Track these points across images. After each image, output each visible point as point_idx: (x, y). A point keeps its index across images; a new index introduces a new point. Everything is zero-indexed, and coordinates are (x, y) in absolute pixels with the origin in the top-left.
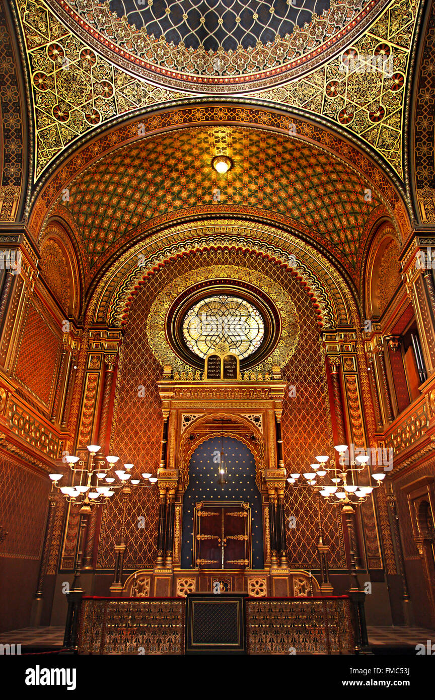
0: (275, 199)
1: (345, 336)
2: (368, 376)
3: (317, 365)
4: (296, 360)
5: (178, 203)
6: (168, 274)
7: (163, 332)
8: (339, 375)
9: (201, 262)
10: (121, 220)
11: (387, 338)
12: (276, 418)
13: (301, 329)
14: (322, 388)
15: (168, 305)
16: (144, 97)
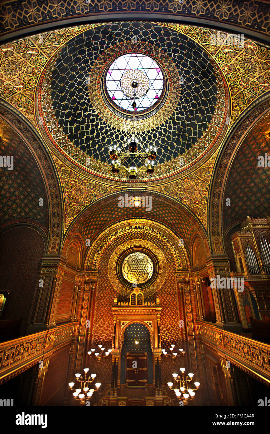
0: (158, 213)
1: (185, 274)
2: (194, 293)
3: (174, 286)
4: (166, 284)
5: (120, 214)
8: (182, 292)
9: (129, 238)
10: (98, 224)
11: (201, 279)
12: (158, 323)
13: (168, 270)
14: (176, 298)
15: (116, 258)
16: (107, 191)
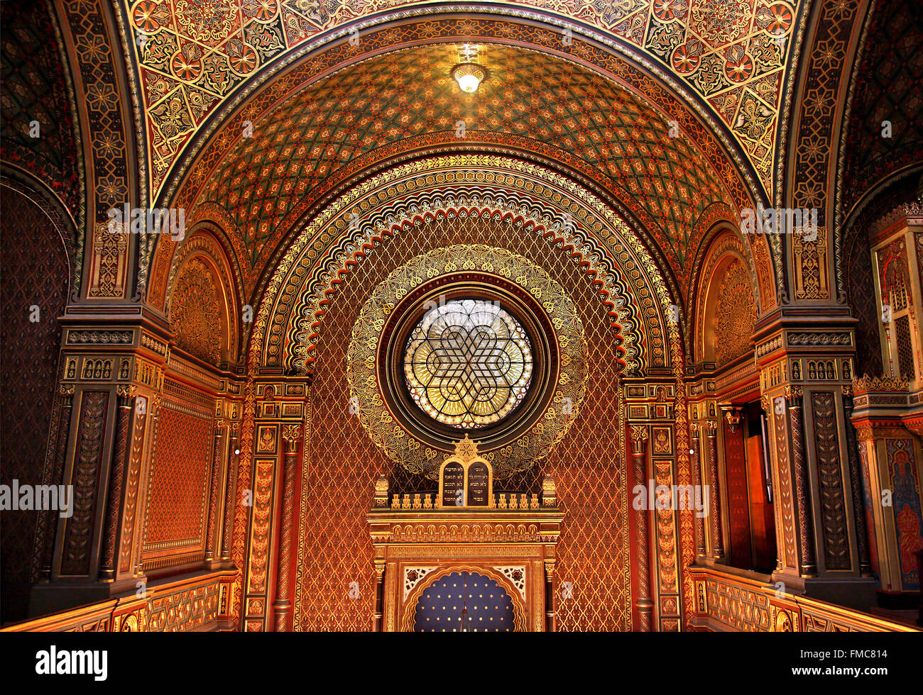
0: (558, 129)
1: (659, 389)
2: (689, 463)
3: (611, 437)
4: (580, 428)
5: (394, 132)
6: (379, 264)
7: (372, 377)
8: (644, 458)
9: (433, 239)
10: (301, 175)
11: (724, 409)
12: (546, 573)
13: (591, 370)
14: (618, 477)
15: (379, 324)
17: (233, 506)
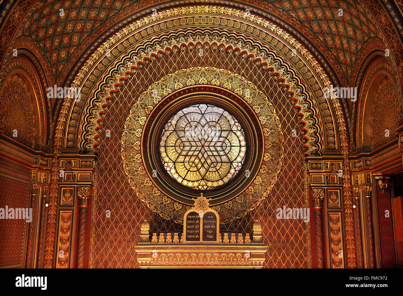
1: (332, 165)
2: (353, 214)
3: (299, 196)
4: (278, 189)
6: (142, 80)
7: (138, 156)
8: (322, 210)
9: (178, 63)
11: (377, 178)
13: (285, 152)
15: (143, 120)
17: (44, 241)
